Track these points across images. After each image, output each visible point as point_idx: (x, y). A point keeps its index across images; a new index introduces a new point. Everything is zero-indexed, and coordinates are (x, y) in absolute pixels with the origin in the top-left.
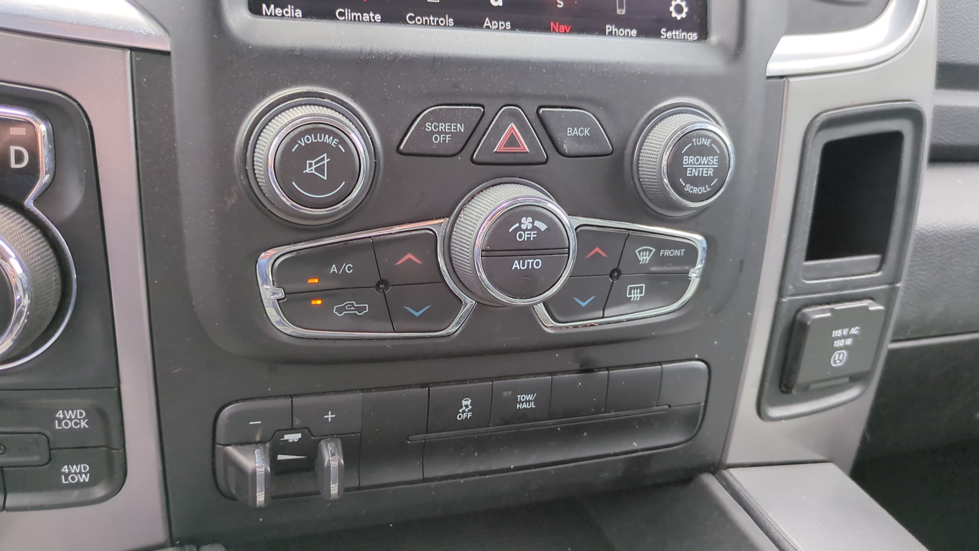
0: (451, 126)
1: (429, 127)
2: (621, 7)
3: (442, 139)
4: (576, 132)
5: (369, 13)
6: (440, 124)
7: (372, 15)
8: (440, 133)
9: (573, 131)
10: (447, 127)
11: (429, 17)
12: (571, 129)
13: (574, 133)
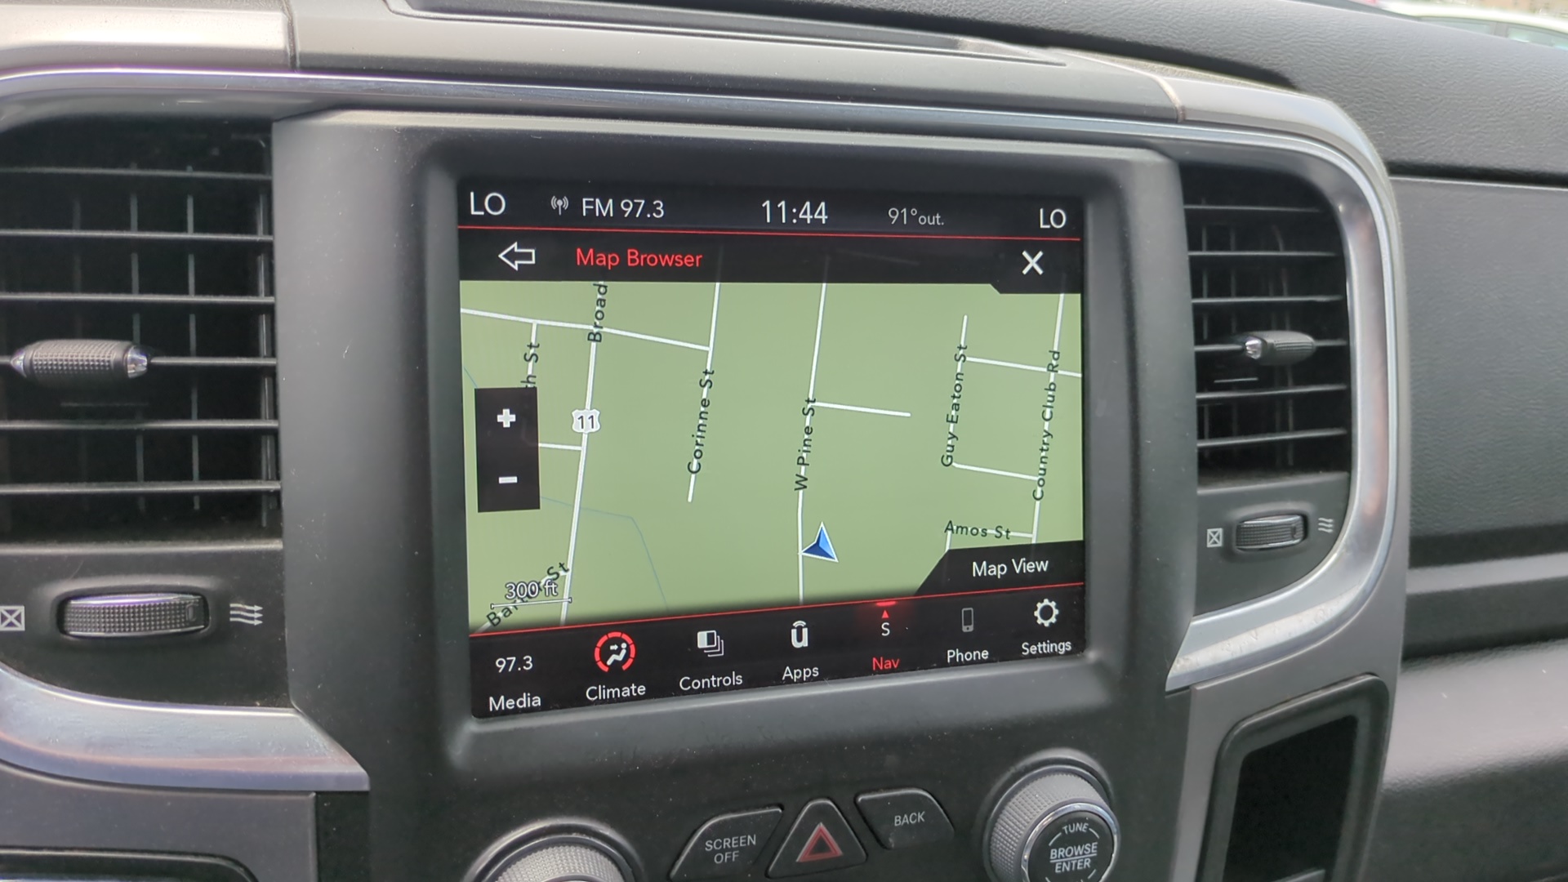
0: (739, 839)
1: (710, 846)
2: (968, 623)
3: (726, 857)
4: (907, 820)
5: (629, 686)
6: (725, 840)
7: (633, 687)
8: (723, 851)
9: (902, 820)
10: (733, 842)
11: (710, 678)
12: (900, 817)
13: (904, 821)
